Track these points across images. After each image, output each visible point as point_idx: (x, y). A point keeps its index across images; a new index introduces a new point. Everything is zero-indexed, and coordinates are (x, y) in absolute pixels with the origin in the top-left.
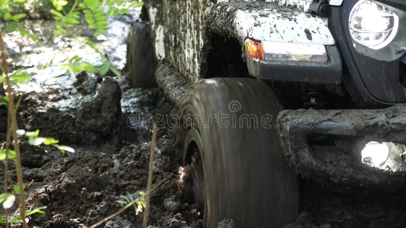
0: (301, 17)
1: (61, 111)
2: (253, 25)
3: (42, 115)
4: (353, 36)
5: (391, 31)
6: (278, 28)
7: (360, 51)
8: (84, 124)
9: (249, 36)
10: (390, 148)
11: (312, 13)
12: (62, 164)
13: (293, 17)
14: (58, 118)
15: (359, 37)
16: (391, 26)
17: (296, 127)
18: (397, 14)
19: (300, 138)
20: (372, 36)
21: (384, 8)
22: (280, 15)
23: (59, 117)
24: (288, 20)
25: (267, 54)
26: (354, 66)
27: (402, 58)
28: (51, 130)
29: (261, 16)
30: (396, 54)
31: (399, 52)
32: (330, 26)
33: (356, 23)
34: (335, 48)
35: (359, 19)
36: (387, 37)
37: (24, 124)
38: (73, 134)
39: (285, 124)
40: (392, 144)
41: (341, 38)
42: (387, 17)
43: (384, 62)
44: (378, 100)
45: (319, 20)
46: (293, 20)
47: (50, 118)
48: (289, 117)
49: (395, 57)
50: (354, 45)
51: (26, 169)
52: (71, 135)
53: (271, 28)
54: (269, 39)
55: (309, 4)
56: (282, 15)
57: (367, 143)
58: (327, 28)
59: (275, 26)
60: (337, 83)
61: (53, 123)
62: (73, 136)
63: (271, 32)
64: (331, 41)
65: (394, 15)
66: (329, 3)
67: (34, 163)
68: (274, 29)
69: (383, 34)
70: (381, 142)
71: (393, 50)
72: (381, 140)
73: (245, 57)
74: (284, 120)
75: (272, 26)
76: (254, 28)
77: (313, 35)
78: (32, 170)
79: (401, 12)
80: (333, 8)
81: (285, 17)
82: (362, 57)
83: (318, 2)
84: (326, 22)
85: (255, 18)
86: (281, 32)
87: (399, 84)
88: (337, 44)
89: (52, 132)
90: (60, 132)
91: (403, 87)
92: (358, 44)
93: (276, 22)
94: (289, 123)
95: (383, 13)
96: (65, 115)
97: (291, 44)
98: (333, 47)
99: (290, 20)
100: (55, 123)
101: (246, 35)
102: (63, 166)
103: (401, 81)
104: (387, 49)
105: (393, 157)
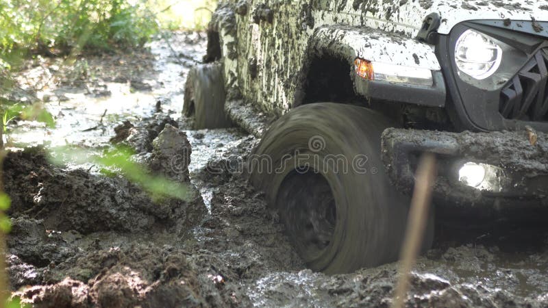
0: (410, 43)
1: (94, 176)
2: (364, 45)
3: (61, 181)
4: (458, 64)
5: (494, 63)
6: (387, 51)
7: (464, 79)
8: (128, 198)
9: (360, 57)
10: (486, 170)
11: (420, 40)
12: (96, 261)
13: (403, 42)
14: (88, 187)
15: (463, 66)
16: (494, 58)
17: (401, 143)
18: (501, 47)
19: (403, 154)
20: (476, 67)
21: (489, 40)
22: (390, 39)
23: (90, 184)
24: (397, 44)
25: (377, 74)
26: (457, 92)
27: (502, 89)
28: (74, 206)
29: (372, 38)
30: (498, 84)
31: (501, 83)
32: (437, 53)
33: (462, 53)
34: (441, 74)
35: (465, 49)
36: (490, 68)
37: (31, 195)
38: (110, 214)
39: (389, 140)
40: (488, 166)
41: (446, 65)
42: (491, 49)
43: (485, 91)
44: (478, 126)
45: (428, 47)
46: (402, 45)
47: (75, 187)
48: (394, 134)
49: (496, 87)
50: (459, 73)
51: (31, 268)
52: (108, 216)
53: (381, 50)
54: (379, 60)
55: (417, 31)
56: (392, 39)
57: (466, 163)
58: (434, 55)
59: (385, 49)
60: (440, 106)
61: (79, 195)
62: (112, 217)
63: (381, 54)
64: (437, 67)
65: (498, 48)
66: (436, 31)
67: (45, 257)
68: (384, 51)
69: (486, 65)
70: (478, 163)
71: (495, 82)
72: (479, 161)
73: (354, 76)
74: (388, 136)
75: (382, 48)
76: (365, 49)
77: (420, 59)
78: (41, 269)
79: (505, 45)
80: (442, 36)
81: (394, 41)
82: (465, 84)
83: (427, 29)
84: (433, 50)
85: (366, 39)
86: (390, 54)
87: (499, 113)
88: (442, 70)
89: (76, 209)
90: (89, 209)
91: (502, 117)
92: (461, 72)
93: (386, 44)
94: (393, 139)
95: (488, 45)
96: (99, 181)
97: (399, 66)
98: (438, 73)
99: (400, 44)
100: (83, 195)
101: (357, 55)
102: (97, 264)
103: (500, 111)
104: (489, 80)
105: (489, 179)
